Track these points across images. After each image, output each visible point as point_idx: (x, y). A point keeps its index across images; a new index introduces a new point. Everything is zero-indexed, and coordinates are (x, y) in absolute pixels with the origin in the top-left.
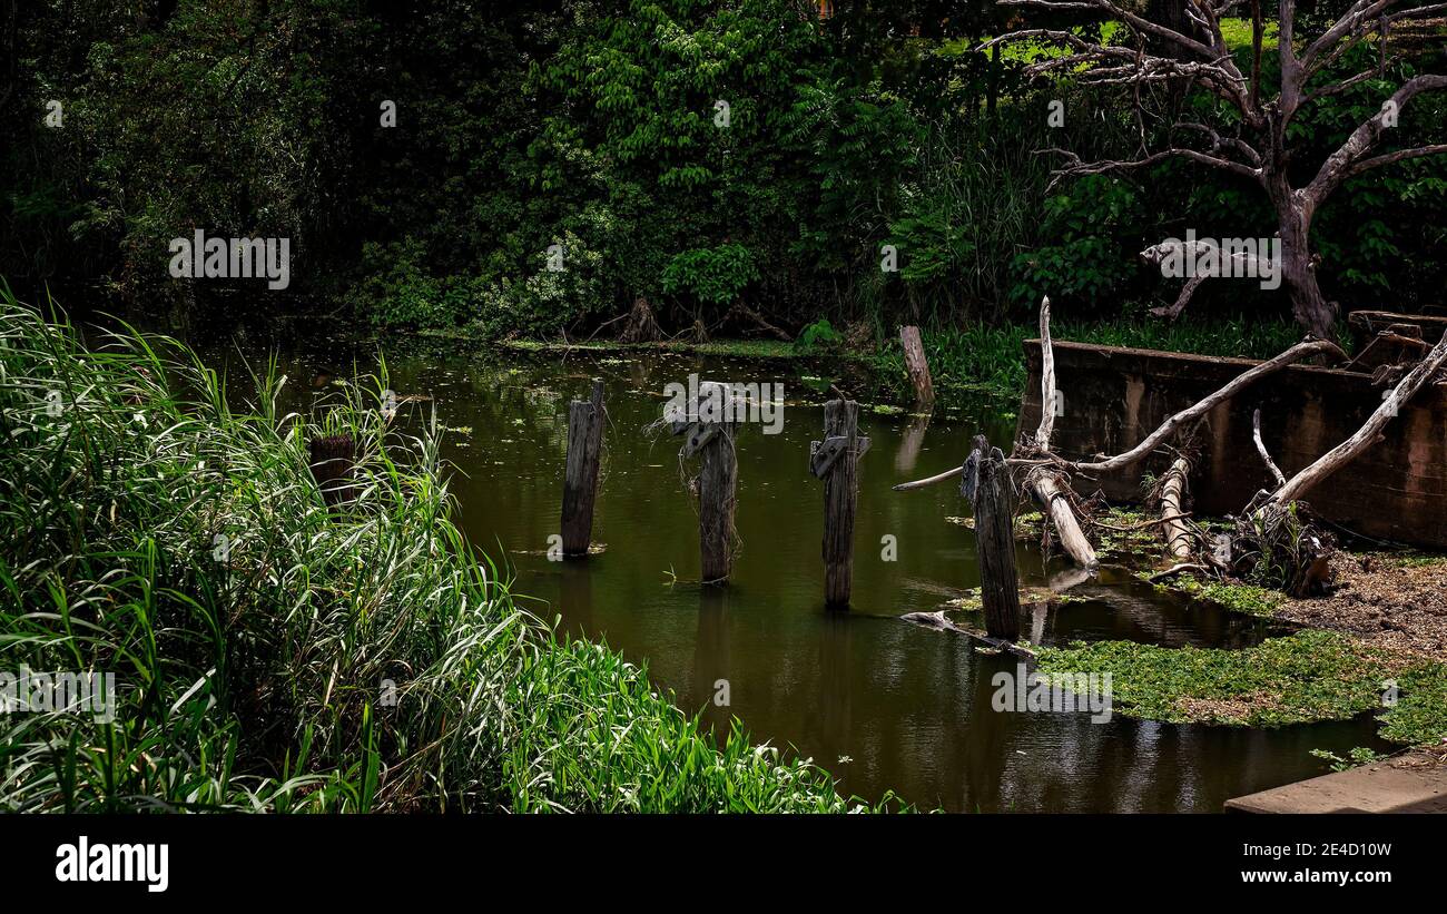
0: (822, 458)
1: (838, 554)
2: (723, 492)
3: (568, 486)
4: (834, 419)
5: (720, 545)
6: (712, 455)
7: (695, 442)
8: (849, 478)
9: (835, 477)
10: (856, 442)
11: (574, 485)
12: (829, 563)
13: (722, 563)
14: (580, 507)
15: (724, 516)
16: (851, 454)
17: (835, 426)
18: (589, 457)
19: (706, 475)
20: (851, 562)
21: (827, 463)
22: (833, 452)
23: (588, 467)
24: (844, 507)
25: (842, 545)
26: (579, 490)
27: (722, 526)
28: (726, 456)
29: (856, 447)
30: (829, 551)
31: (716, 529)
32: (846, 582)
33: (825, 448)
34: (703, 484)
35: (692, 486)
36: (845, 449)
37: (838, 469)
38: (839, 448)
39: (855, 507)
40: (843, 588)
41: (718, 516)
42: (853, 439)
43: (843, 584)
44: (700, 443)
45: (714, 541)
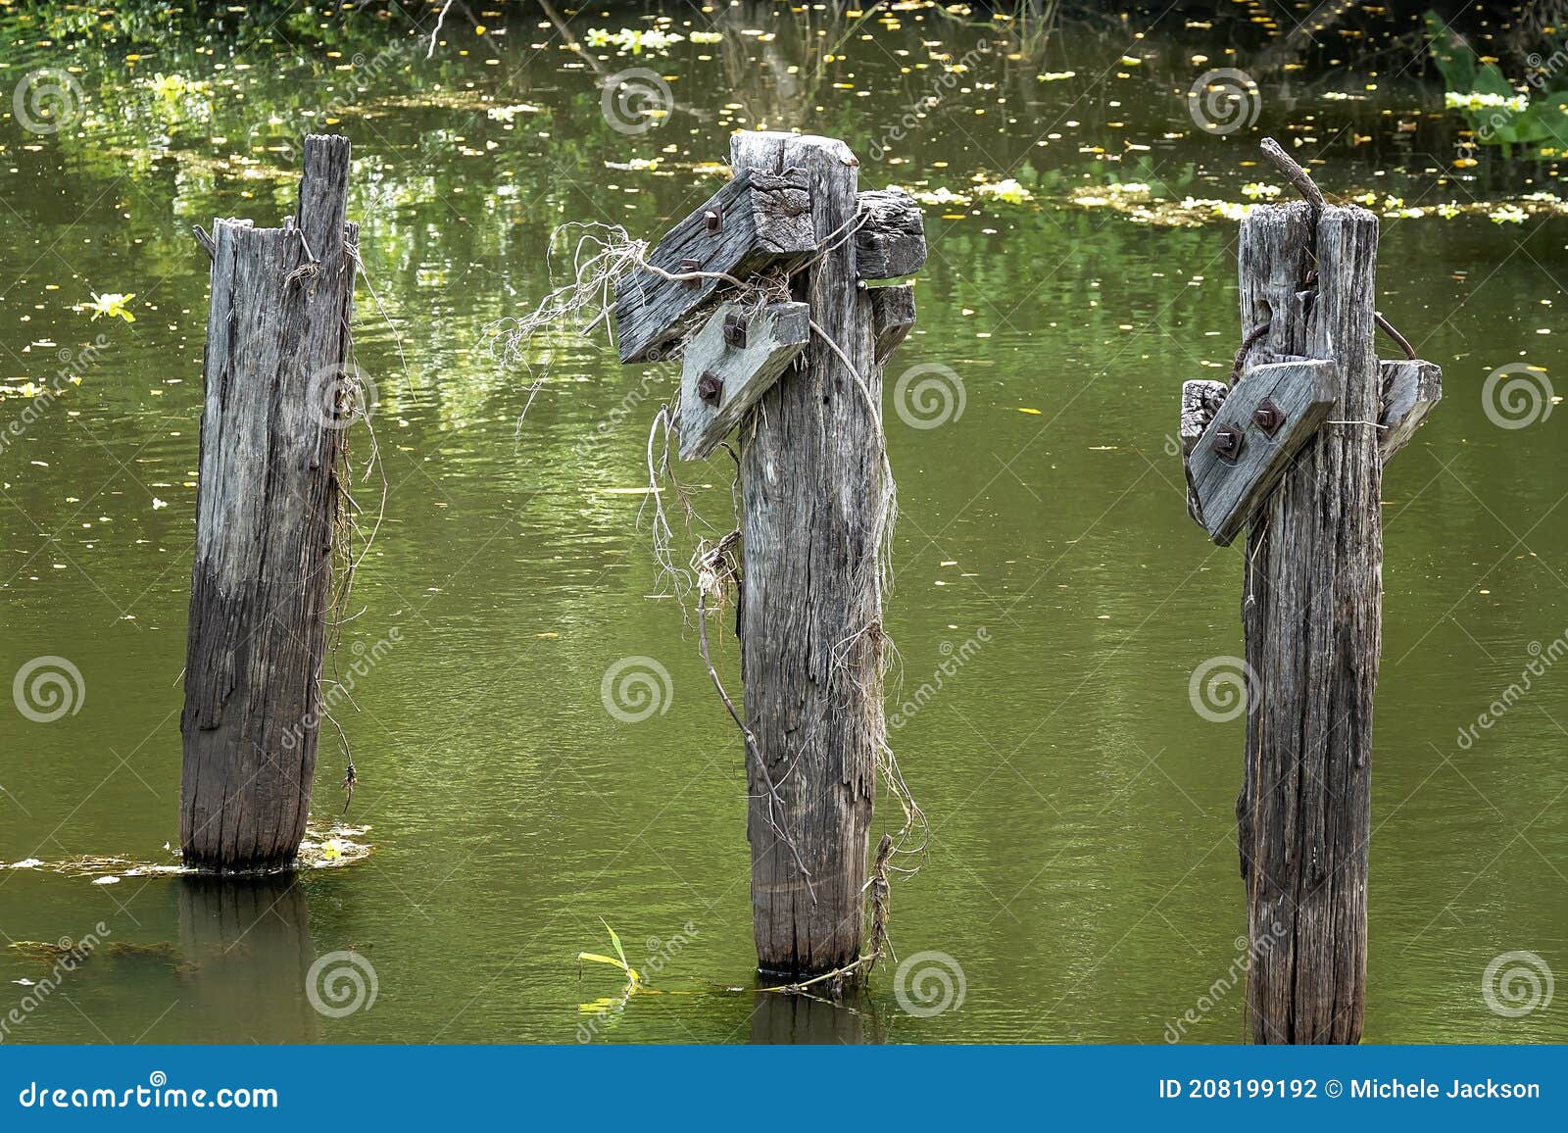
0: (1230, 449)
1: (1300, 854)
2: (837, 600)
3: (206, 581)
4: (1278, 286)
5: (827, 822)
6: (786, 442)
7: (711, 390)
8: (1341, 536)
9: (1283, 533)
10: (1372, 379)
11: (231, 576)
12: (1265, 895)
13: (837, 903)
14: (259, 671)
15: (843, 703)
16: (1351, 435)
17: (1280, 314)
18: (290, 457)
19: (761, 533)
20: (1359, 891)
21: (1245, 473)
22: (1270, 422)
23: (290, 504)
24: (1323, 656)
25: (1317, 822)
26: (254, 599)
27: (833, 745)
28: (845, 448)
29: (1371, 401)
30: (1261, 844)
31: (807, 758)
32: (1339, 978)
33: (1239, 407)
34: (752, 568)
35: (708, 580)
36: (1320, 412)
37: (1295, 498)
38: (1292, 406)
39: (1373, 657)
40: (1324, 1002)
41: (817, 704)
42: (1356, 367)
43: (1326, 983)
44: (730, 392)
45: (800, 811)
